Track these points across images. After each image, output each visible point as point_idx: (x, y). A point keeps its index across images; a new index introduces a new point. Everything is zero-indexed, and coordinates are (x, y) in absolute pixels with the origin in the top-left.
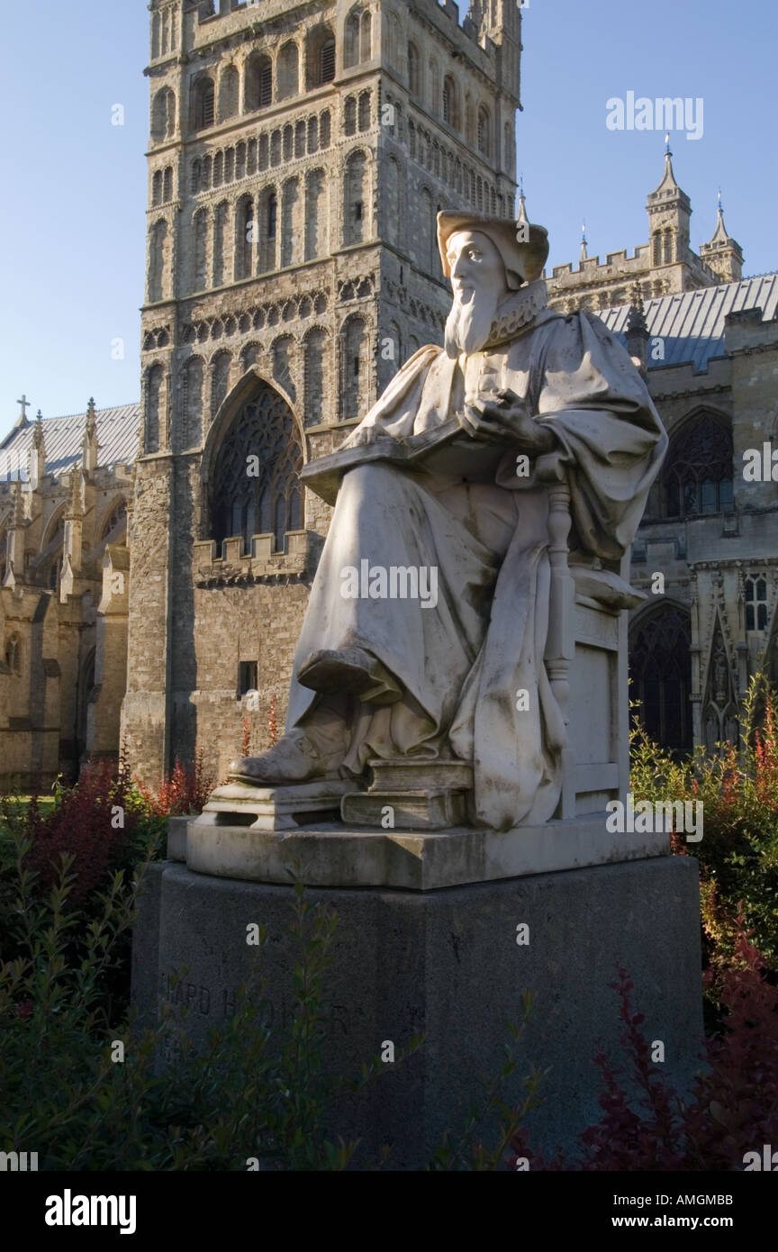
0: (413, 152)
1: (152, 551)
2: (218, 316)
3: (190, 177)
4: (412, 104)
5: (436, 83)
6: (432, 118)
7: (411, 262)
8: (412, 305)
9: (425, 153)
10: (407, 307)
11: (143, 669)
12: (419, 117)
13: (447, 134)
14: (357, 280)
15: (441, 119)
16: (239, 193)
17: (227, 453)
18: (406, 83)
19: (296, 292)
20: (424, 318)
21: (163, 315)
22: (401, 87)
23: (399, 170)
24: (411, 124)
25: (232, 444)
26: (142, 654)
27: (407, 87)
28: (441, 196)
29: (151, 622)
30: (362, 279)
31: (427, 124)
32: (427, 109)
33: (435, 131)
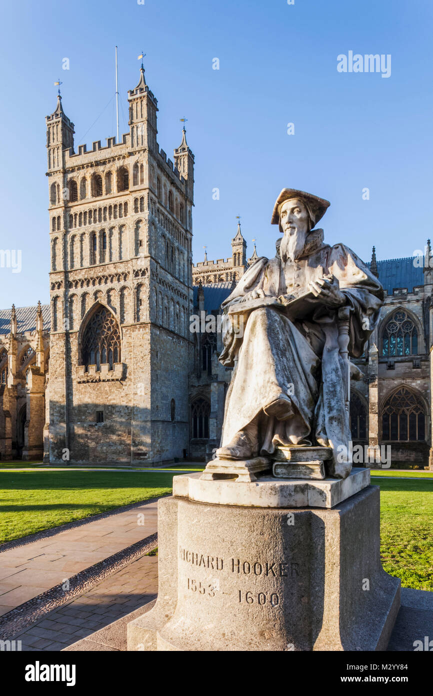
0: (159, 221)
1: (58, 370)
2: (83, 279)
3: (69, 221)
4: (159, 203)
5: (166, 194)
6: (165, 208)
7: (159, 264)
8: (160, 280)
9: (163, 222)
10: (158, 281)
11: (57, 414)
12: (161, 208)
13: (170, 214)
14: (141, 270)
15: (168, 209)
16: (91, 230)
17: (88, 332)
18: (157, 194)
19: (116, 272)
20: (163, 285)
21: (59, 277)
22: (155, 195)
23: (155, 228)
24: (158, 210)
25: (90, 328)
26: (56, 409)
27: (157, 195)
28: (169, 239)
29: (59, 397)
30: (143, 270)
31: (163, 210)
32: (163, 204)
33: (166, 213)
